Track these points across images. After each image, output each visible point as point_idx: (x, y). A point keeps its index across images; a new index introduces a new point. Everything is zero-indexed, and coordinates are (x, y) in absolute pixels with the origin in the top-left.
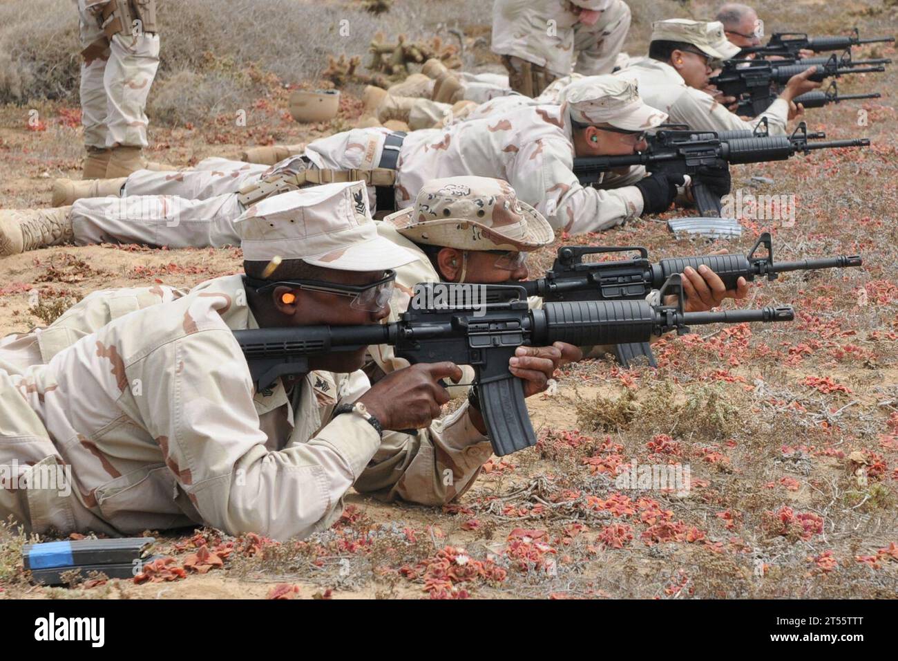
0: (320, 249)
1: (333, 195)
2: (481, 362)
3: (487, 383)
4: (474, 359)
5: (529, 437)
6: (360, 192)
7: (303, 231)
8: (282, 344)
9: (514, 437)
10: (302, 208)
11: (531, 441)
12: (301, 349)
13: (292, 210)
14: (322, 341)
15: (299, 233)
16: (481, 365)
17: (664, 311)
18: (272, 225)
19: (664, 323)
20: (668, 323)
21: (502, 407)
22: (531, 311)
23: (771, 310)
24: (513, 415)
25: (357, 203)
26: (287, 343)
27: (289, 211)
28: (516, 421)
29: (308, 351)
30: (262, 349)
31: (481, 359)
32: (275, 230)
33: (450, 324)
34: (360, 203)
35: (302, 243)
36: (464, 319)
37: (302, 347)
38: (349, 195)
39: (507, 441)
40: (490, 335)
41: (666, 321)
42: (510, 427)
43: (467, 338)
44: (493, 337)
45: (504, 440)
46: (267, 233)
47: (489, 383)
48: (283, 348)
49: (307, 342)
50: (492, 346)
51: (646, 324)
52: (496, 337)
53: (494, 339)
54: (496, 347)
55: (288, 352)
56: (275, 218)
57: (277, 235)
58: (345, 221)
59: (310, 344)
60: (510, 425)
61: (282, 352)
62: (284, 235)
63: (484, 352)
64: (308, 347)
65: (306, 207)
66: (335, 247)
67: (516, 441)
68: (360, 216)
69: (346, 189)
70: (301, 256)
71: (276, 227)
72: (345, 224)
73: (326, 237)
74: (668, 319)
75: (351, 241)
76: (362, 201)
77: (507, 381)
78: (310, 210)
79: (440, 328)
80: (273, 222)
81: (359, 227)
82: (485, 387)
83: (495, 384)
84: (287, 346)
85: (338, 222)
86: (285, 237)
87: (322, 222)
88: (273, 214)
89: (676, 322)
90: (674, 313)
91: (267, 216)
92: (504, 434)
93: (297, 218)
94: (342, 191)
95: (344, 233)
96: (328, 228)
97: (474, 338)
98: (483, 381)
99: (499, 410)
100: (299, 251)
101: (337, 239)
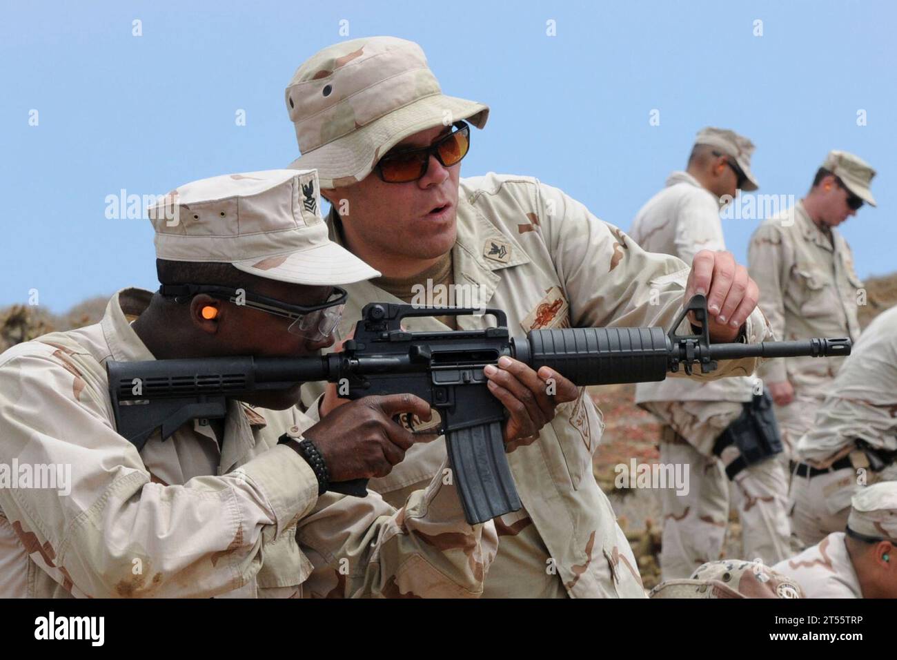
0: (256, 253)
1: (275, 185)
2: (448, 404)
3: (456, 431)
4: (439, 400)
5: (510, 500)
6: (311, 183)
7: (235, 228)
8: (193, 378)
9: (491, 500)
10: (236, 198)
11: (513, 505)
12: (216, 385)
13: (224, 200)
14: (243, 375)
15: (231, 230)
16: (447, 407)
17: (683, 341)
18: (196, 217)
19: (683, 357)
20: (688, 356)
21: (476, 462)
22: (512, 339)
23: (822, 341)
24: (490, 472)
25: (306, 198)
26: (198, 377)
27: (220, 201)
28: (493, 479)
29: (225, 388)
30: (167, 384)
31: (448, 401)
32: (200, 223)
33: (407, 356)
34: (309, 198)
35: (233, 242)
36: (427, 348)
37: (217, 382)
38: (296, 186)
39: (482, 505)
40: (459, 369)
41: (686, 353)
42: (487, 488)
43: (429, 372)
44: (462, 372)
45: (478, 503)
46: (189, 226)
47: (460, 429)
48: (193, 383)
49: (224, 376)
50: (461, 382)
51: (660, 356)
52: (467, 372)
53: (464, 374)
54: (467, 383)
55: (200, 388)
56: (201, 208)
57: (201, 230)
58: (290, 219)
59: (227, 379)
60: (485, 483)
61: (193, 389)
62: (211, 232)
63: (451, 390)
64: (224, 382)
65: (242, 198)
66: (274, 251)
67: (494, 506)
68: (309, 214)
69: (293, 178)
70: (230, 259)
71: (201, 220)
72: (290, 223)
73: (263, 238)
74: (688, 351)
75: (296, 246)
76: (313, 196)
77: (482, 428)
78: (247, 201)
79: (396, 360)
80: (198, 213)
81: (306, 229)
82: (453, 436)
83: (467, 431)
84: (197, 381)
85: (280, 220)
86: (212, 233)
87: (260, 218)
88: (199, 204)
89: (699, 356)
90: (695, 344)
91: (191, 204)
92: (479, 496)
93: (230, 210)
94: (290, 181)
95: (288, 234)
96: (269, 227)
97: (437, 372)
98: (450, 427)
99: (472, 466)
100: (229, 254)
101: (278, 241)
